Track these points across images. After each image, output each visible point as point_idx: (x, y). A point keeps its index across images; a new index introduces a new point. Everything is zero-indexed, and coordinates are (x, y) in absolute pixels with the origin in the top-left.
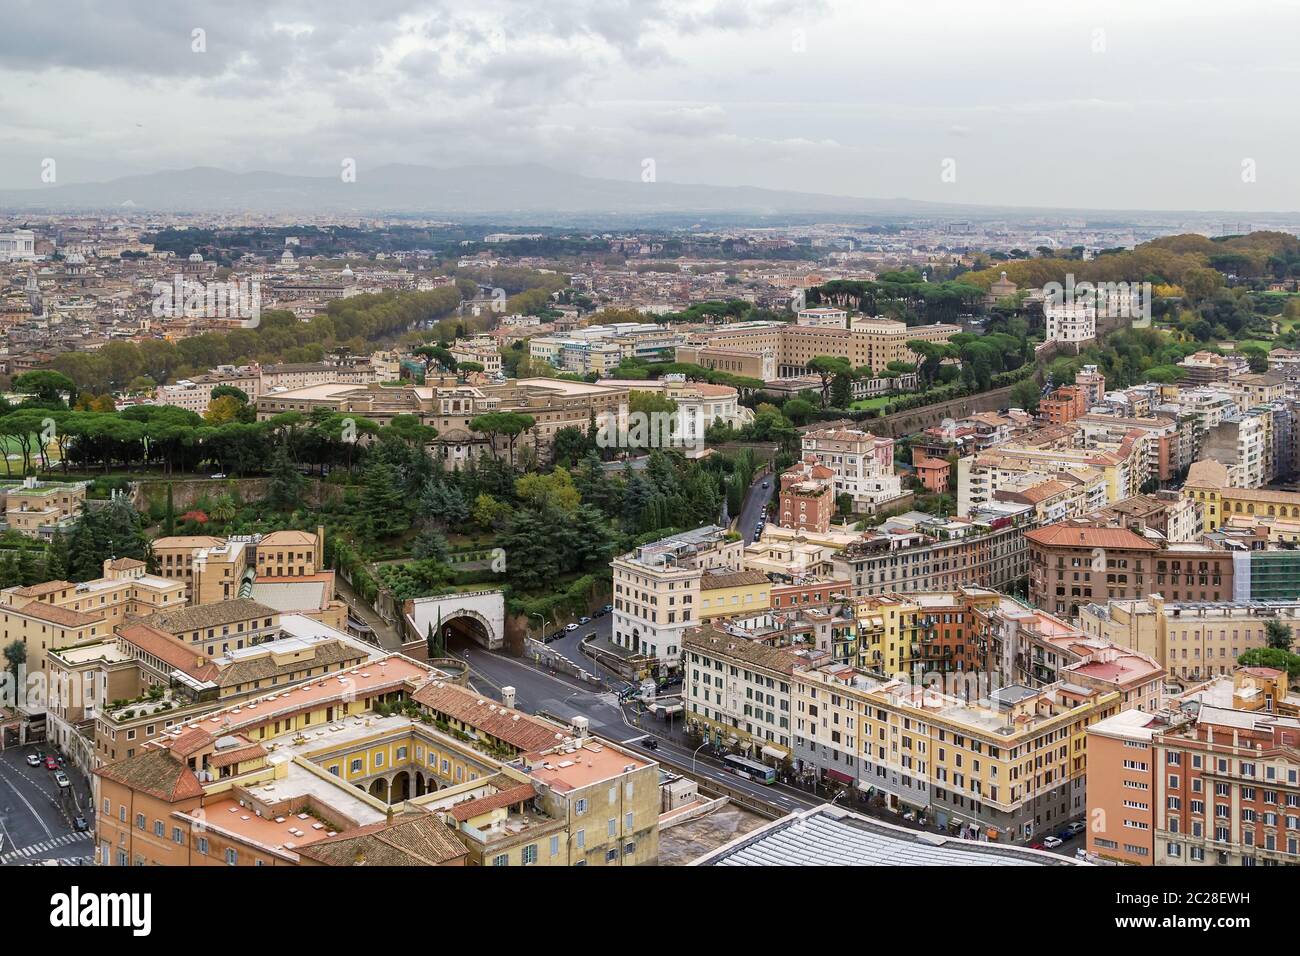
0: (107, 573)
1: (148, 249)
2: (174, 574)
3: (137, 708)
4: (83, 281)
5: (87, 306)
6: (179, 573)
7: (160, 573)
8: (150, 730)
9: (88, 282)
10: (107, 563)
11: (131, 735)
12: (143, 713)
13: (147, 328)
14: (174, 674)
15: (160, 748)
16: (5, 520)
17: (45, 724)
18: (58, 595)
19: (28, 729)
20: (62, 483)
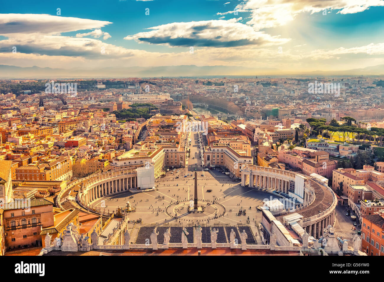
0: (364, 168)
1: (374, 86)
2: (382, 171)
3: (372, 203)
4: (357, 94)
5: (358, 100)
7: (378, 171)
8: (375, 209)
10: (364, 166)
11: (370, 209)
13: (374, 107)
15: (378, 214)
16: (339, 152)
17: (348, 202)
18: (352, 172)
19: (343, 202)
20: (353, 145)
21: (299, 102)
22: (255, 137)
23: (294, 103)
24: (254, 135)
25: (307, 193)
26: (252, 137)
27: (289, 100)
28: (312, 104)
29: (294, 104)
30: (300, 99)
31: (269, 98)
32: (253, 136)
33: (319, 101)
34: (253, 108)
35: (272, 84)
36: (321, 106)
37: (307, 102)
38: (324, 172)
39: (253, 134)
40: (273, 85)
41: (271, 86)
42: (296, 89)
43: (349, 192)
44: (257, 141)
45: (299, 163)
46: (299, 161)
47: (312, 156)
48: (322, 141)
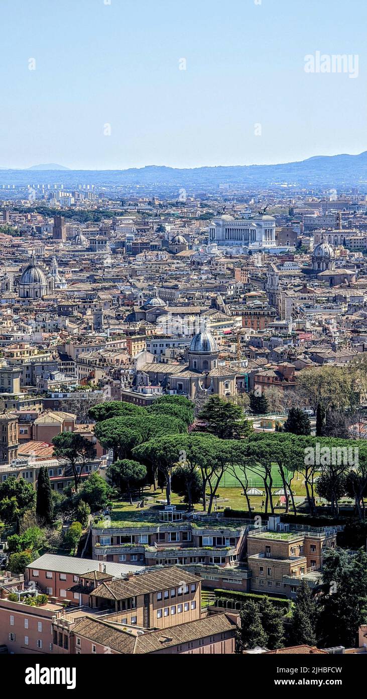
5: (336, 309)
9: (338, 280)
16: (246, 566)
20: (309, 526)
28: (125, 334)
37: (99, 324)
42: (48, 262)
45: (55, 643)
46: (55, 632)
47: (122, 598)
48: (166, 516)
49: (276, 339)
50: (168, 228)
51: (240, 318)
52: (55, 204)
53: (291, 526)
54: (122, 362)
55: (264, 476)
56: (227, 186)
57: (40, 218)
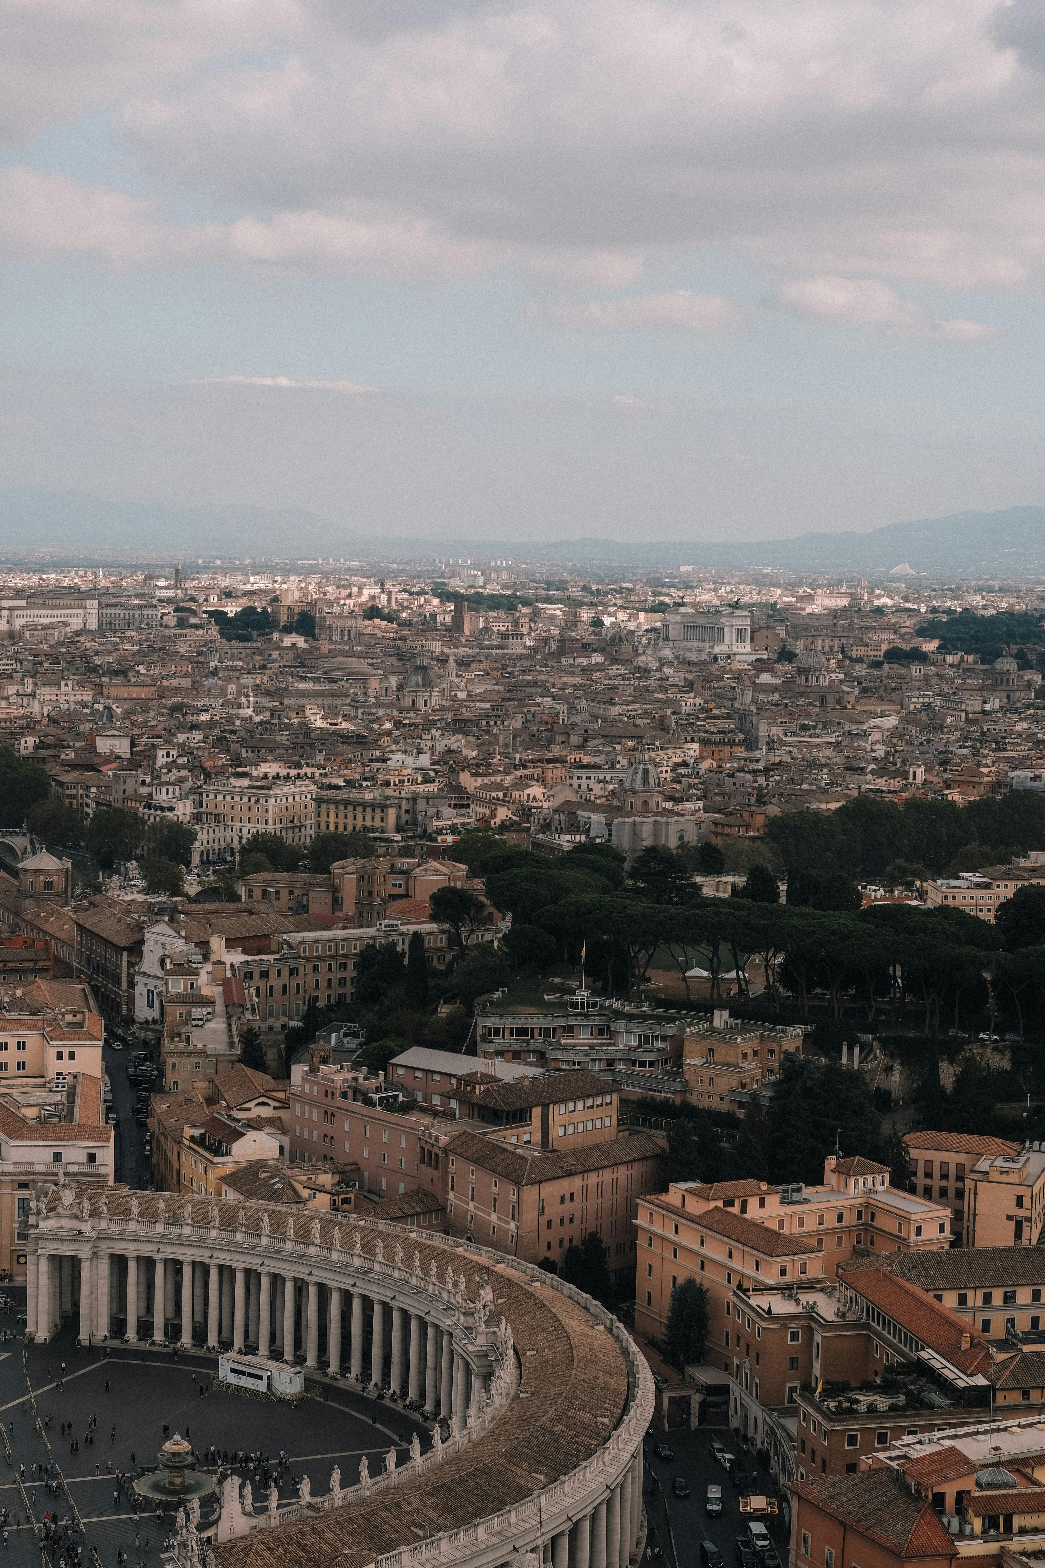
0: (830, 1178)
1: (930, 646)
2: (936, 1192)
3: (865, 1400)
4: (823, 698)
5: (826, 739)
6: (944, 1192)
7: (912, 1190)
8: (882, 1438)
9: (831, 699)
10: (831, 1162)
11: (852, 1440)
12: (871, 1409)
13: (919, 781)
14: (924, 1355)
15: (889, 1468)
16: (680, 1074)
17: (727, 1403)
18: (753, 1203)
19: (703, 1405)
20: (767, 1024)
21: (454, 747)
22: (140, 990)
23: (420, 751)
24: (137, 978)
25: (467, 1364)
26: (124, 985)
27: (389, 733)
28: (540, 761)
29: (424, 761)
30: (460, 726)
31: (257, 719)
32: (131, 984)
33: (585, 740)
34: (143, 783)
35: (284, 618)
36: (593, 773)
37: (506, 746)
38: (584, 1210)
39: (131, 964)
40: (287, 630)
41: (276, 636)
42: (443, 661)
43: (733, 1340)
44: (155, 1014)
45: (423, 1162)
46: (423, 1148)
47: (512, 1108)
48: (577, 1003)
49: (742, 775)
50: (607, 621)
51: (695, 746)
52: (457, 585)
53: (743, 1023)
54: (534, 798)
55: (710, 956)
56: (690, 568)
57: (436, 601)
